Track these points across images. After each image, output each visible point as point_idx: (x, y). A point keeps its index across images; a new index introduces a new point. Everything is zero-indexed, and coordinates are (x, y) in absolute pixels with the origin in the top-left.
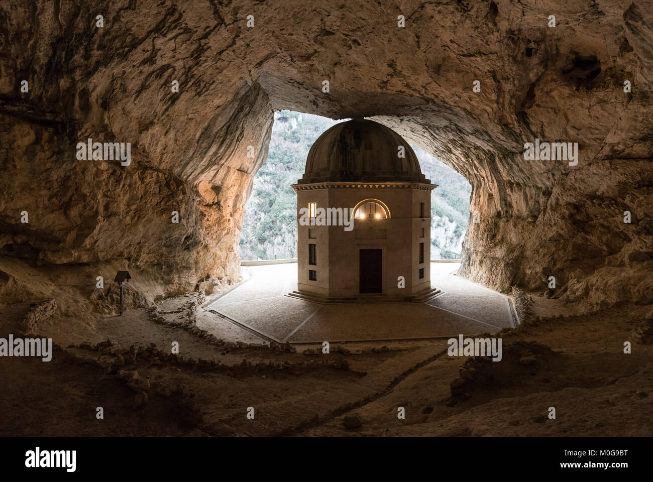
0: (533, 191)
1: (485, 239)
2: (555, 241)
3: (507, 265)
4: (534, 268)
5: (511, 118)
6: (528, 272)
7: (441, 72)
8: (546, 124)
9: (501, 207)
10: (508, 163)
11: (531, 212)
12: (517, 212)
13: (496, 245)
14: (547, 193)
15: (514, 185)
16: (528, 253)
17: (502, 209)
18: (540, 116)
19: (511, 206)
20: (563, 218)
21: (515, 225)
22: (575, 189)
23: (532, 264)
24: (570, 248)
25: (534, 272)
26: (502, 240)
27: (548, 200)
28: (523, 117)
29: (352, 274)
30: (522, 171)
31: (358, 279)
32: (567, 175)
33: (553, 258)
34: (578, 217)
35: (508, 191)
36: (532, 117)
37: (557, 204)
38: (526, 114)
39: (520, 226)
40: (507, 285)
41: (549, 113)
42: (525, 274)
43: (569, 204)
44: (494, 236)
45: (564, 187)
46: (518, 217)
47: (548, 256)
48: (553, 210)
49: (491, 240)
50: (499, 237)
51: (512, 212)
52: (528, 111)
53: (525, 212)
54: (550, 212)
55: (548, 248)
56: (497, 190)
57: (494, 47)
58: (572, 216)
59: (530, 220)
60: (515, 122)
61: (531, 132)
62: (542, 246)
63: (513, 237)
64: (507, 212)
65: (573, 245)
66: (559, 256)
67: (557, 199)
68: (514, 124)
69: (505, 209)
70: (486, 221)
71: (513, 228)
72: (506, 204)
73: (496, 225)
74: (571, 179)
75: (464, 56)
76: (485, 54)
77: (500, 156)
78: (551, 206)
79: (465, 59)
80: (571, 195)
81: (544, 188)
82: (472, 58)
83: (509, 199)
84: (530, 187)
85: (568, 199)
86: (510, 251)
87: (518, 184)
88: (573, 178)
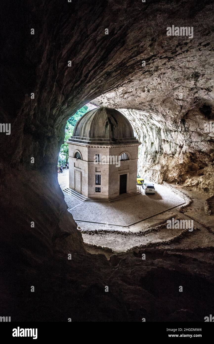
0: (174, 145)
1: (150, 162)
2: (182, 164)
3: (161, 173)
4: (173, 174)
5: (179, 121)
6: (170, 176)
7: (165, 103)
8: (191, 126)
9: (158, 149)
10: (167, 133)
11: (172, 153)
12: (165, 152)
13: (155, 165)
14: (181, 147)
15: (166, 141)
16: (170, 168)
17: (158, 150)
18: (190, 123)
19: (162, 149)
20: (187, 157)
21: (164, 157)
22: (194, 148)
23: (172, 172)
24: (187, 167)
25: (173, 176)
26: (158, 163)
27: (181, 149)
28: (183, 121)
29: (117, 187)
30: (172, 137)
31: (119, 189)
32: (191, 142)
33: (180, 171)
34: (193, 158)
35: (163, 143)
36: (187, 122)
37: (185, 152)
38: (185, 120)
39: (166, 158)
40: (161, 181)
41: (193, 122)
42: (168, 176)
43: (190, 152)
44: (154, 161)
45: (190, 147)
46: (166, 154)
47: (178, 170)
48: (183, 154)
49: (153, 162)
50: (157, 162)
51: (163, 151)
52: (186, 120)
53: (169, 152)
54: (182, 154)
55: (178, 167)
56: (158, 142)
57: (188, 100)
58: (191, 157)
59: (171, 155)
60: (179, 122)
61: (185, 126)
62: (176, 166)
63: (163, 161)
64: (160, 151)
65: (188, 166)
66: (183, 170)
67: (186, 150)
68: (179, 123)
69: (160, 150)
70: (151, 154)
71: (163, 158)
72: (160, 148)
73: (156, 156)
74: (193, 144)
75: (176, 99)
76: (184, 101)
77: (164, 130)
78: (183, 152)
79: (175, 100)
80: (192, 150)
81: (179, 144)
82: (179, 101)
83: (162, 146)
84: (173, 143)
85: (190, 151)
86: (163, 167)
87: (167, 141)
88: (194, 144)
